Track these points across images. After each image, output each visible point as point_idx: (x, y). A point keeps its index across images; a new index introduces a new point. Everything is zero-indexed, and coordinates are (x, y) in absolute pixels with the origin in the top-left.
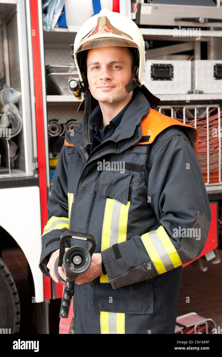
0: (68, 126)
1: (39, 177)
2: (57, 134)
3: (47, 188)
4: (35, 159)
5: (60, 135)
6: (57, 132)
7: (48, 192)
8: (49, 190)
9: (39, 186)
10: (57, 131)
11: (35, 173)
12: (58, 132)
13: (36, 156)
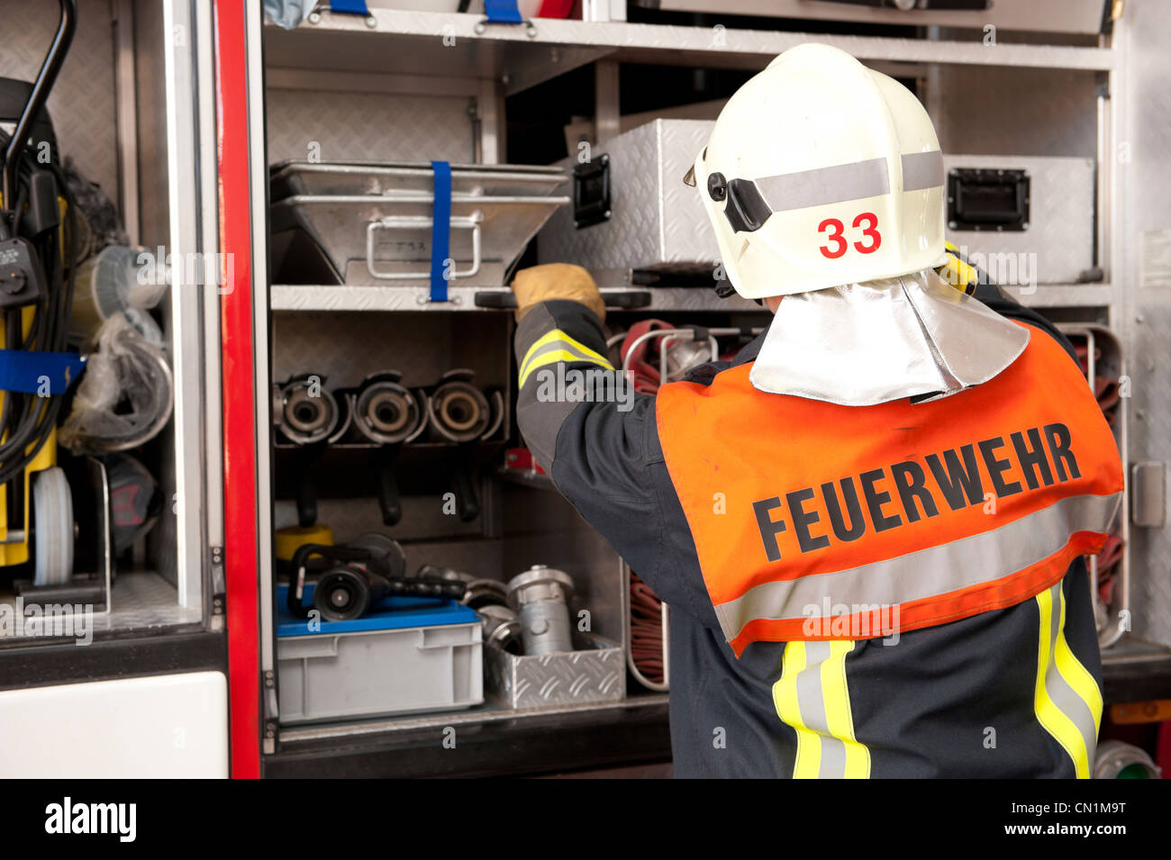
0: (368, 401)
1: (226, 629)
2: (318, 435)
3: (262, 673)
4: (214, 555)
5: (332, 440)
6: (317, 428)
7: (265, 691)
8: (270, 683)
9: (225, 671)
10: (320, 421)
11: (209, 613)
12: (325, 426)
13: (216, 538)
